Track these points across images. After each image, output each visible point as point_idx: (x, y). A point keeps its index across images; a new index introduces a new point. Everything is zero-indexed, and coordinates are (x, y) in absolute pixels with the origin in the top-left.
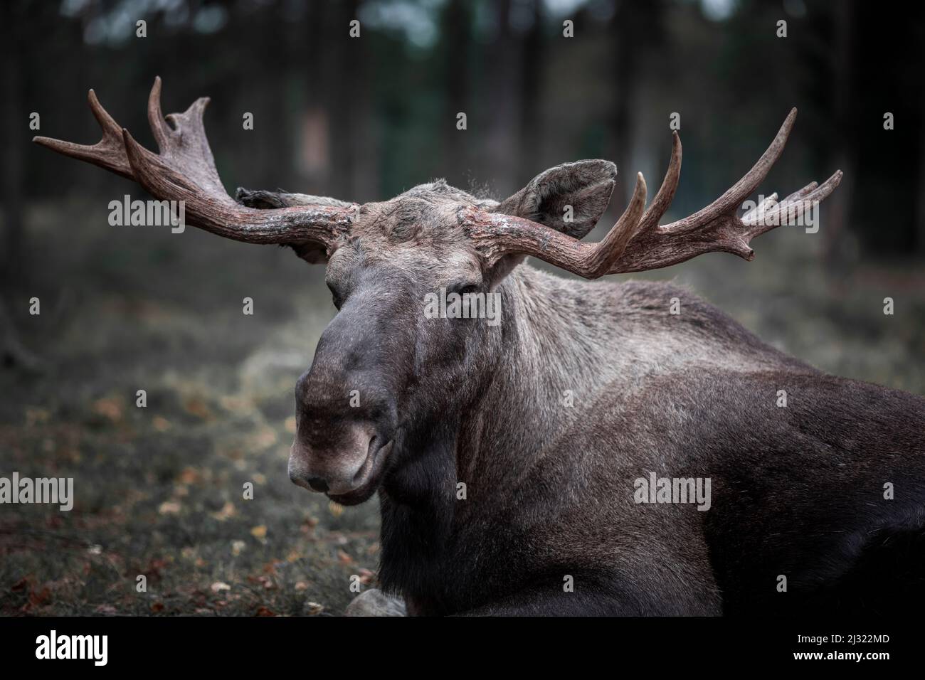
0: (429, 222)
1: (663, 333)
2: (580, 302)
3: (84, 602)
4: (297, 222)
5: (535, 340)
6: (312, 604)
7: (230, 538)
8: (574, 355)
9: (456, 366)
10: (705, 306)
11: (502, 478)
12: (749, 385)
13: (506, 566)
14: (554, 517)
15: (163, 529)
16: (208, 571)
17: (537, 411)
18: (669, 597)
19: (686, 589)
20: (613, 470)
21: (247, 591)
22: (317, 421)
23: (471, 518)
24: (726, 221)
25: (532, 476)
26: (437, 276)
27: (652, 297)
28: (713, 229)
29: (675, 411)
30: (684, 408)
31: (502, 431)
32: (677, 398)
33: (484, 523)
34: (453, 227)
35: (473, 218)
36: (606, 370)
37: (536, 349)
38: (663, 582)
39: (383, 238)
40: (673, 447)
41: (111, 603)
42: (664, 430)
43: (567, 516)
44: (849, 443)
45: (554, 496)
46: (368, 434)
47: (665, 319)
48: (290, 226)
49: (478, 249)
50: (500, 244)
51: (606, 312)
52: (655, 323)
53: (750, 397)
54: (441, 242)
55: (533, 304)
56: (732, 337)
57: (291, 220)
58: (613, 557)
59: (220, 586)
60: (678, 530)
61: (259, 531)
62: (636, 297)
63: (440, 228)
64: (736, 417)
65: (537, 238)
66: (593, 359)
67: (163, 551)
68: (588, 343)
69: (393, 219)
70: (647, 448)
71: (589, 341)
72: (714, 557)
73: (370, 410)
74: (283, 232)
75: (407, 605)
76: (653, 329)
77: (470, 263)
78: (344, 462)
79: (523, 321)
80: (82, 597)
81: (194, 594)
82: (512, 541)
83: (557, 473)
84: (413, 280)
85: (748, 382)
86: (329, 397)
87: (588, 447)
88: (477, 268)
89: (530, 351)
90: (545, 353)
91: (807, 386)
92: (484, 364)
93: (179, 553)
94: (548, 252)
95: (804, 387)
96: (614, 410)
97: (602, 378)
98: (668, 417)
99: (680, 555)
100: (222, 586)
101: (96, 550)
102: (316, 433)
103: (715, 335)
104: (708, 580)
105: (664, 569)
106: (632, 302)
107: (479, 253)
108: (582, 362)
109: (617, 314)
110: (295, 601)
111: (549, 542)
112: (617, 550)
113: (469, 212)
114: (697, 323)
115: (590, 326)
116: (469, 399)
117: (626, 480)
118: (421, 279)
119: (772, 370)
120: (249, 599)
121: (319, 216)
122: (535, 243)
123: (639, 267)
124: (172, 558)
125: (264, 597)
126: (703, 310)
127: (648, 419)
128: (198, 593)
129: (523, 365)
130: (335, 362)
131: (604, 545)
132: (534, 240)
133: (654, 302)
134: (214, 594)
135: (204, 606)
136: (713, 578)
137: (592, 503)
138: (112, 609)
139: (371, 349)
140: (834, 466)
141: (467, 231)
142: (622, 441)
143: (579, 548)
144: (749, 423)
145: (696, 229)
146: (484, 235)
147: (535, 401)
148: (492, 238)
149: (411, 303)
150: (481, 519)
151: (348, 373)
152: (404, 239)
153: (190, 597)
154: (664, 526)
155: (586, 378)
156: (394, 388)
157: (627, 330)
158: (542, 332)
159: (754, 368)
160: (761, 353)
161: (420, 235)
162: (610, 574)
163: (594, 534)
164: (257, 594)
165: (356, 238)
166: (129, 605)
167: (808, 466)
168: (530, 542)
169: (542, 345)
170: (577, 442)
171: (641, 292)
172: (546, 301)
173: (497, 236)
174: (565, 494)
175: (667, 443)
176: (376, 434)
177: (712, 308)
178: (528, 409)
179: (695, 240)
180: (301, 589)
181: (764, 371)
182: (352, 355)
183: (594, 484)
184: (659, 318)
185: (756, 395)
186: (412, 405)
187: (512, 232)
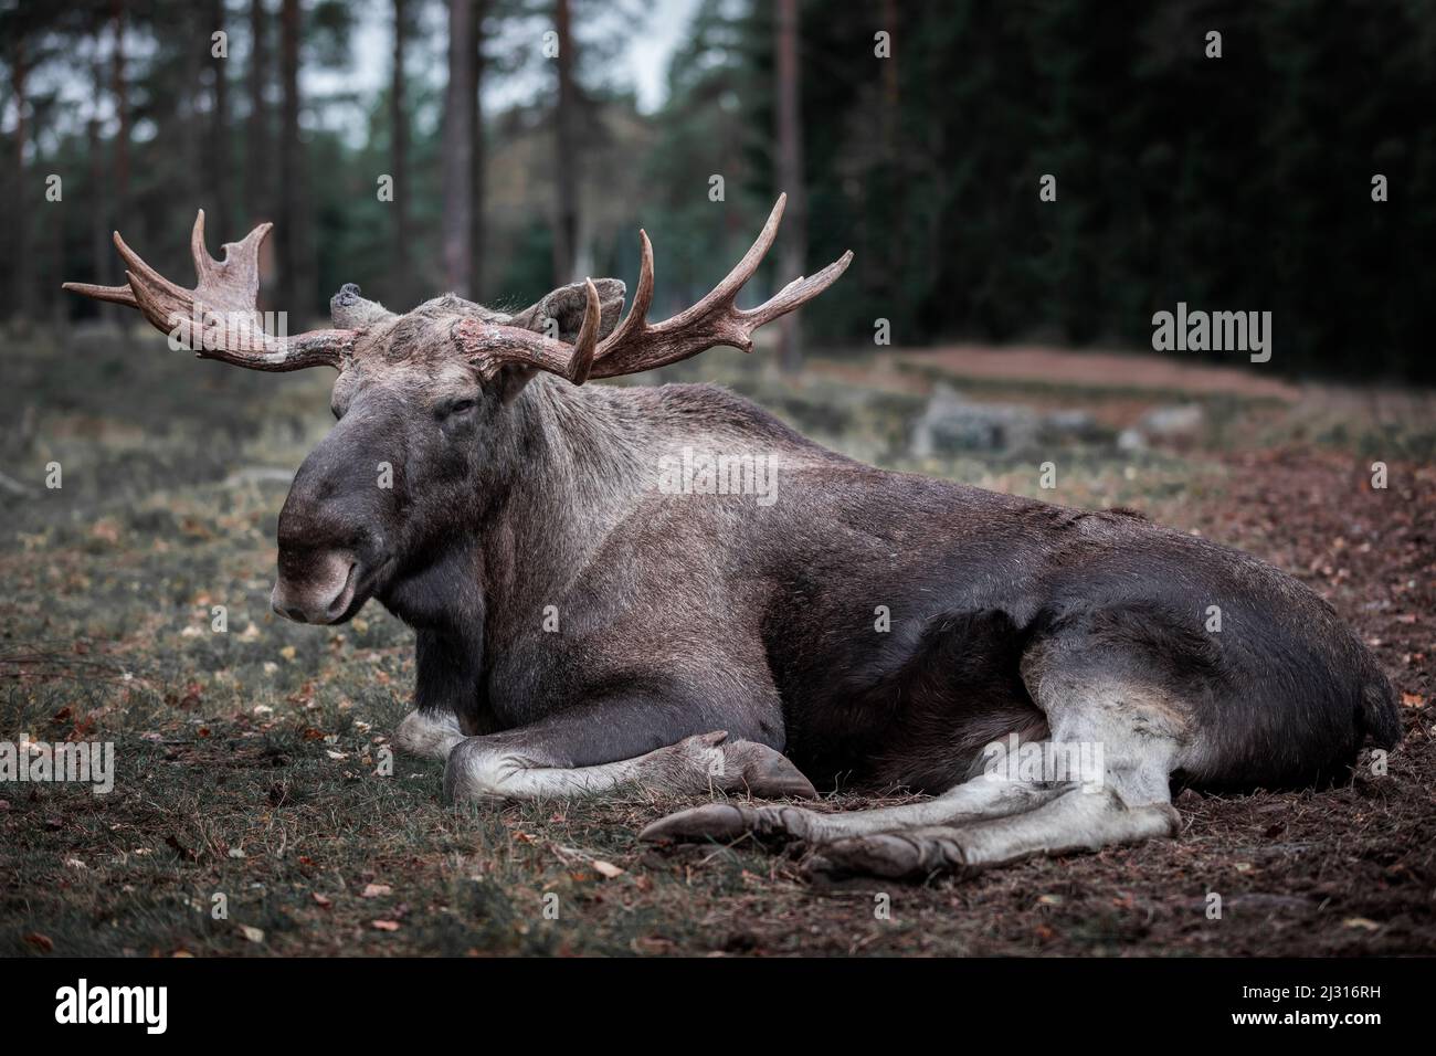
0: (424, 340)
1: (703, 435)
2: (614, 405)
3: (130, 730)
4: (309, 348)
5: (569, 447)
6: (359, 724)
7: (259, 661)
8: (613, 462)
9: (457, 482)
10: (744, 406)
11: (546, 590)
12: (796, 483)
13: (564, 679)
14: (607, 626)
15: (192, 654)
16: (247, 695)
17: (574, 519)
18: (729, 701)
19: (745, 692)
20: (665, 577)
21: (291, 713)
22: (290, 553)
23: (519, 632)
24: (722, 314)
25: (580, 586)
26: (427, 394)
27: (690, 400)
28: (709, 323)
29: (723, 513)
30: (732, 510)
31: (538, 541)
32: (725, 500)
33: (535, 636)
34: (446, 343)
35: (465, 332)
36: (646, 476)
37: (569, 457)
38: (723, 687)
39: (382, 359)
40: (724, 551)
41: (155, 729)
42: (714, 534)
43: (620, 624)
44: (900, 534)
45: (605, 605)
46: (347, 562)
47: (704, 421)
48: (303, 353)
49: (472, 363)
50: (495, 356)
51: (643, 416)
52: (693, 425)
53: (798, 495)
54: (434, 359)
55: (567, 410)
56: (773, 435)
57: (304, 346)
58: (671, 664)
59: (261, 708)
60: (735, 634)
61: (288, 652)
62: (675, 401)
63: (434, 344)
64: (785, 518)
65: (530, 347)
66: (633, 466)
67: (197, 675)
68: (627, 447)
69: (391, 339)
70: (698, 552)
71: (628, 445)
72: (772, 660)
73: (347, 538)
74: (297, 358)
75: (459, 719)
76: (693, 432)
77: (462, 378)
78: (318, 592)
79: (554, 428)
80: (127, 724)
81: (237, 718)
82: (567, 654)
83: (607, 582)
84: (403, 400)
85: (795, 479)
86: (300, 529)
87: (636, 555)
88: (472, 382)
89: (563, 458)
90: (579, 461)
91: (854, 481)
92: (492, 479)
93: (213, 676)
94: (542, 361)
95: (850, 482)
96: (659, 515)
97: (643, 485)
98: (716, 519)
99: (739, 658)
100: (264, 708)
101: (128, 677)
102: (289, 564)
103: (758, 434)
104: (767, 682)
105: (723, 674)
106: (671, 406)
107: (474, 367)
108: (621, 469)
109: (655, 418)
110: (341, 720)
111: (605, 652)
112: (675, 657)
113: (462, 326)
114: (737, 423)
115: (628, 429)
116: (478, 513)
117: (679, 586)
118: (411, 398)
119: (817, 466)
120: (294, 720)
121: (328, 340)
122: (528, 352)
123: (637, 368)
124: (207, 683)
125: (310, 718)
126: (743, 410)
127: (696, 523)
128: (242, 717)
129: (556, 472)
130: (307, 492)
131: (661, 652)
132: (527, 349)
133: (692, 406)
134: (258, 718)
135: (249, 729)
136: (771, 681)
137: (646, 610)
138: (158, 735)
139: (349, 475)
140: (886, 557)
141: (459, 346)
142: (671, 546)
143: (636, 656)
144: (799, 523)
145: (690, 324)
146: (477, 348)
147: (571, 509)
148: (485, 350)
149: (400, 424)
150: (530, 631)
151: (321, 503)
152: (400, 359)
153: (235, 720)
154: (720, 631)
155: (624, 486)
156: (376, 512)
157: (665, 434)
158: (576, 440)
159: (798, 464)
160: (804, 449)
161: (415, 353)
162: (670, 681)
163: (650, 641)
164: (303, 715)
165: (357, 361)
166: (174, 731)
167: (859, 561)
168: (586, 652)
169: (576, 453)
170: (622, 550)
171: (680, 395)
172: (582, 405)
173: (491, 348)
174: (617, 602)
175: (717, 547)
176: (355, 561)
177: (752, 407)
178: (564, 518)
179: (692, 336)
180: (345, 709)
181: (808, 467)
182: (326, 483)
183: (646, 590)
184: (698, 420)
185: (804, 492)
186: (406, 532)
187: (504, 343)
